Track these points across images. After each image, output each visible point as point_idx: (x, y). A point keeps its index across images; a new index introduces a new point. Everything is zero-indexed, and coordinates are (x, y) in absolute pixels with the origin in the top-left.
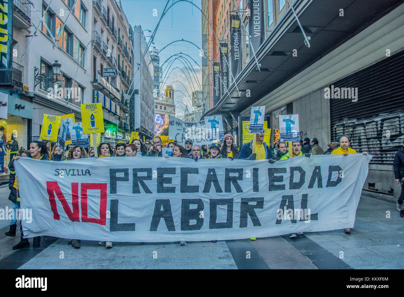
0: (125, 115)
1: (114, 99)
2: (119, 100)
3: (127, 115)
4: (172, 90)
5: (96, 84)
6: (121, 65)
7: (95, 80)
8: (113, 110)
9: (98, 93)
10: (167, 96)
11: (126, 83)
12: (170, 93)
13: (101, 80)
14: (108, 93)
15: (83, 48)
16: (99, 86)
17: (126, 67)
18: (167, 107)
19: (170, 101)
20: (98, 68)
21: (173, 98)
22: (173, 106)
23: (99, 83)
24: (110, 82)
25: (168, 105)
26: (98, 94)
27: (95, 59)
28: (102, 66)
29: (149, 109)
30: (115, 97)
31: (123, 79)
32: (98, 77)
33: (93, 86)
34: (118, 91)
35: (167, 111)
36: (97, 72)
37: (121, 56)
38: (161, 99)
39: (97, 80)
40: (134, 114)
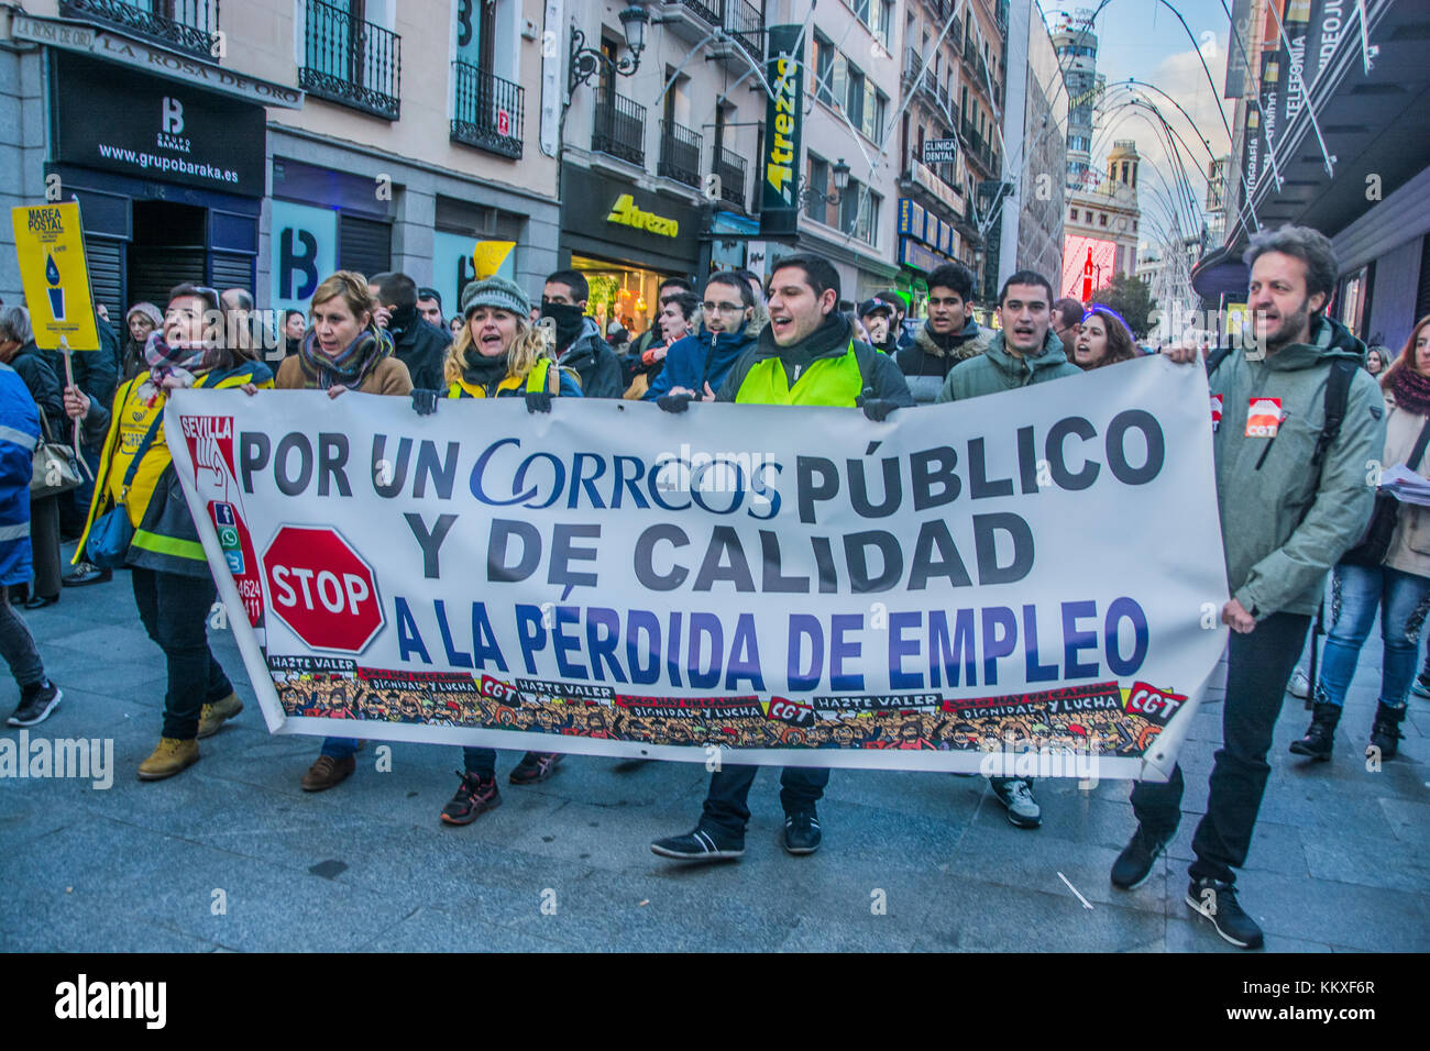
0: (974, 256)
1: (945, 213)
2: (959, 216)
3: (979, 257)
4: (1131, 158)
5: (908, 185)
6: (969, 116)
7: (905, 175)
8: (944, 245)
9: (910, 205)
10: (1113, 177)
11: (981, 164)
12: (1125, 169)
13: (920, 175)
14: (933, 201)
15: (882, 99)
16: (915, 188)
17: (983, 116)
18: (1111, 217)
19: (1123, 194)
20: (913, 141)
21: (1134, 185)
22: (1132, 213)
23: (916, 183)
24: (938, 172)
25: (1115, 210)
26: (910, 210)
27: (906, 117)
28: (921, 132)
29: (1044, 234)
30: (951, 211)
31: (972, 155)
32: (914, 165)
33: (900, 188)
34: (958, 190)
35: (1110, 230)
36: (910, 155)
37: (970, 90)
38: (1092, 187)
39: (910, 175)
40: (998, 251)
